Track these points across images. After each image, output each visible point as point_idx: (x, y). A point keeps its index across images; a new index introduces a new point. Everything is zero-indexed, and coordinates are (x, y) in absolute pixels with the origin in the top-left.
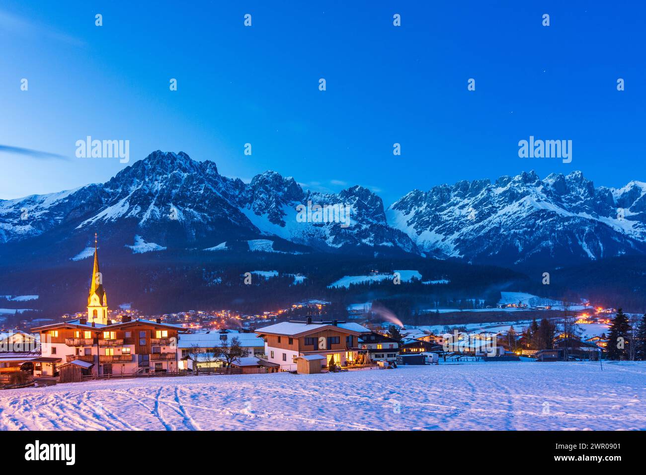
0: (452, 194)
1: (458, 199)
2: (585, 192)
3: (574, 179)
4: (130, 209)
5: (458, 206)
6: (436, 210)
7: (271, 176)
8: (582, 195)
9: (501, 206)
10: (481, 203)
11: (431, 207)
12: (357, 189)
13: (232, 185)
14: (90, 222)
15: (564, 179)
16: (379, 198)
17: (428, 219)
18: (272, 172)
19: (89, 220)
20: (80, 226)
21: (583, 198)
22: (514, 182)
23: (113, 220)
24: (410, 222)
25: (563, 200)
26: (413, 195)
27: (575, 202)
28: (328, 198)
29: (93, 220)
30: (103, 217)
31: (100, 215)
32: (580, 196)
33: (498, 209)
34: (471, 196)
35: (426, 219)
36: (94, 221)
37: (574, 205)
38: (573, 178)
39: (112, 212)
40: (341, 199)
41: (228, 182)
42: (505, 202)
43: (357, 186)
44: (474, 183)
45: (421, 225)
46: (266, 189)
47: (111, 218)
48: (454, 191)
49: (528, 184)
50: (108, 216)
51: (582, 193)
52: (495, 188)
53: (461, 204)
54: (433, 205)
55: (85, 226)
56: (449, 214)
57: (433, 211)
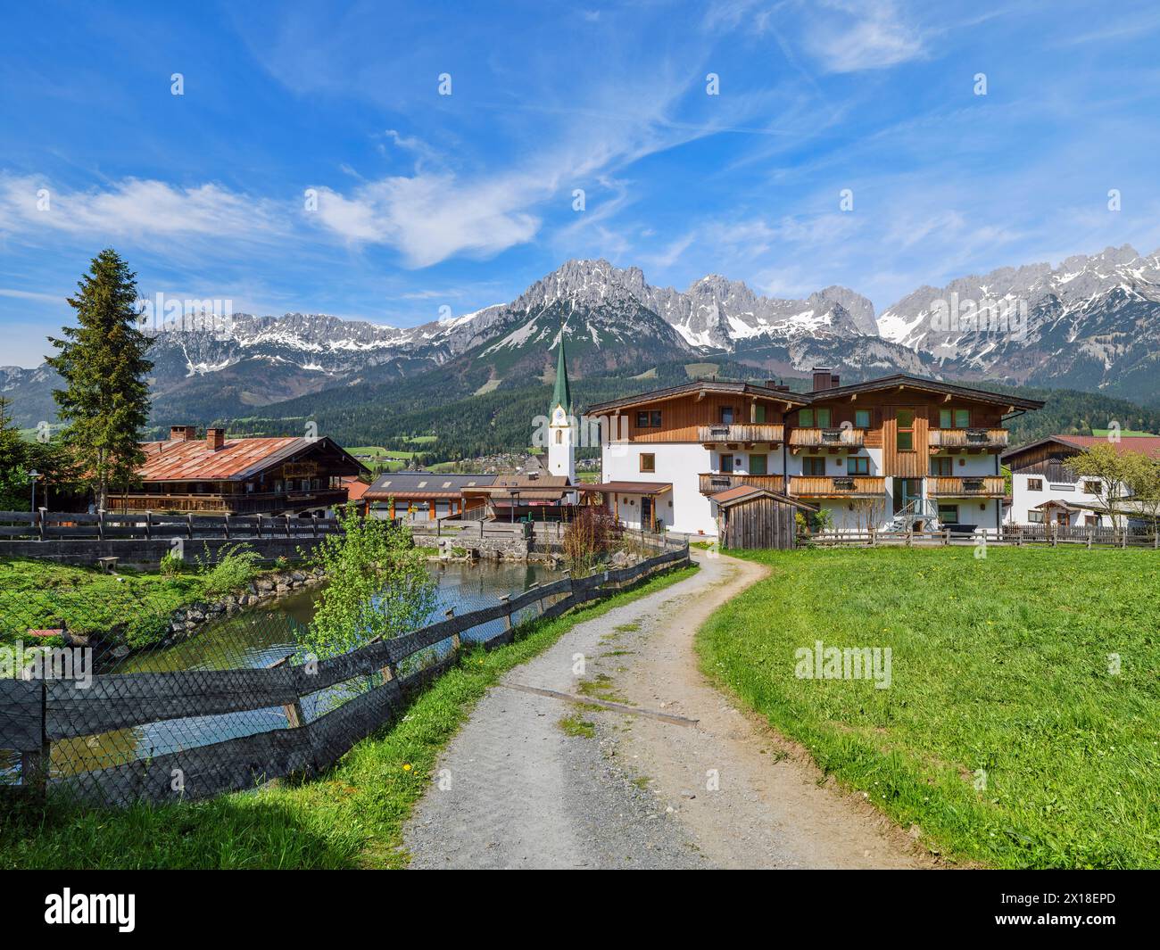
4: (539, 332)
14: (492, 350)
19: (492, 348)
20: (482, 355)
23: (519, 347)
29: (496, 347)
30: (509, 343)
31: (505, 342)
36: (498, 348)
39: (519, 337)
47: (518, 344)
50: (514, 342)
55: (488, 355)
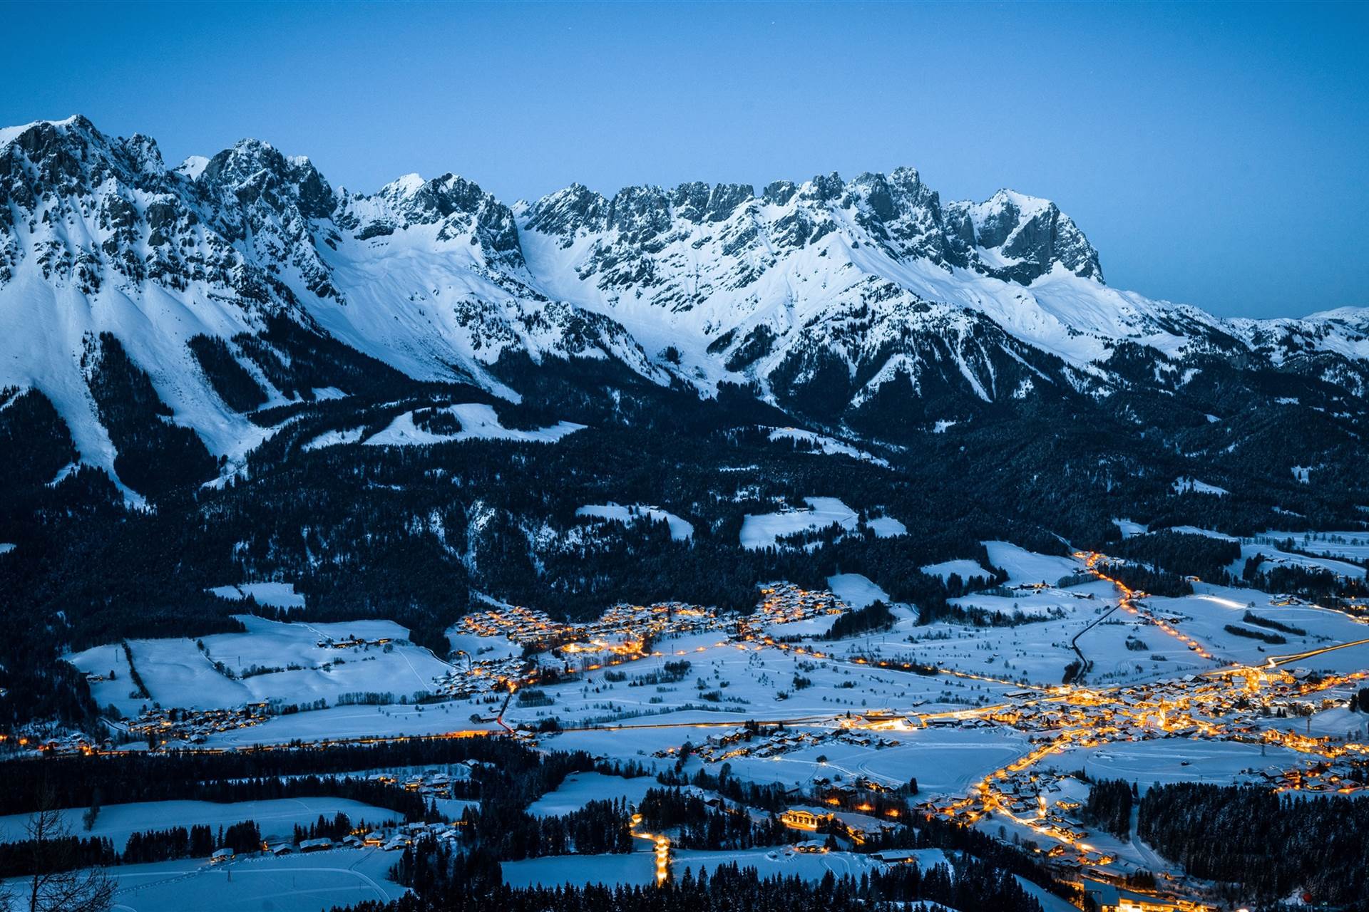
0: (675, 211)
1: (688, 224)
2: (925, 218)
3: (904, 185)
5: (689, 242)
6: (644, 248)
7: (257, 155)
8: (922, 223)
9: (784, 251)
10: (741, 241)
11: (632, 241)
12: (450, 184)
13: (193, 192)
15: (885, 185)
16: (504, 208)
17: (627, 269)
18: (258, 144)
21: (922, 228)
22: (803, 197)
24: (584, 271)
25: (890, 234)
26: (574, 198)
27: (910, 236)
28: (393, 209)
32: (917, 223)
33: (778, 258)
34: (716, 218)
35: (623, 267)
37: (909, 244)
38: (902, 181)
40: (426, 215)
41: (183, 186)
42: (790, 243)
43: (449, 176)
44: (720, 190)
45: (614, 283)
46: (274, 201)
48: (679, 203)
49: (830, 203)
51: (921, 217)
52: (764, 205)
53: (695, 237)
54: (635, 236)
56: (675, 260)
57: (639, 253)
